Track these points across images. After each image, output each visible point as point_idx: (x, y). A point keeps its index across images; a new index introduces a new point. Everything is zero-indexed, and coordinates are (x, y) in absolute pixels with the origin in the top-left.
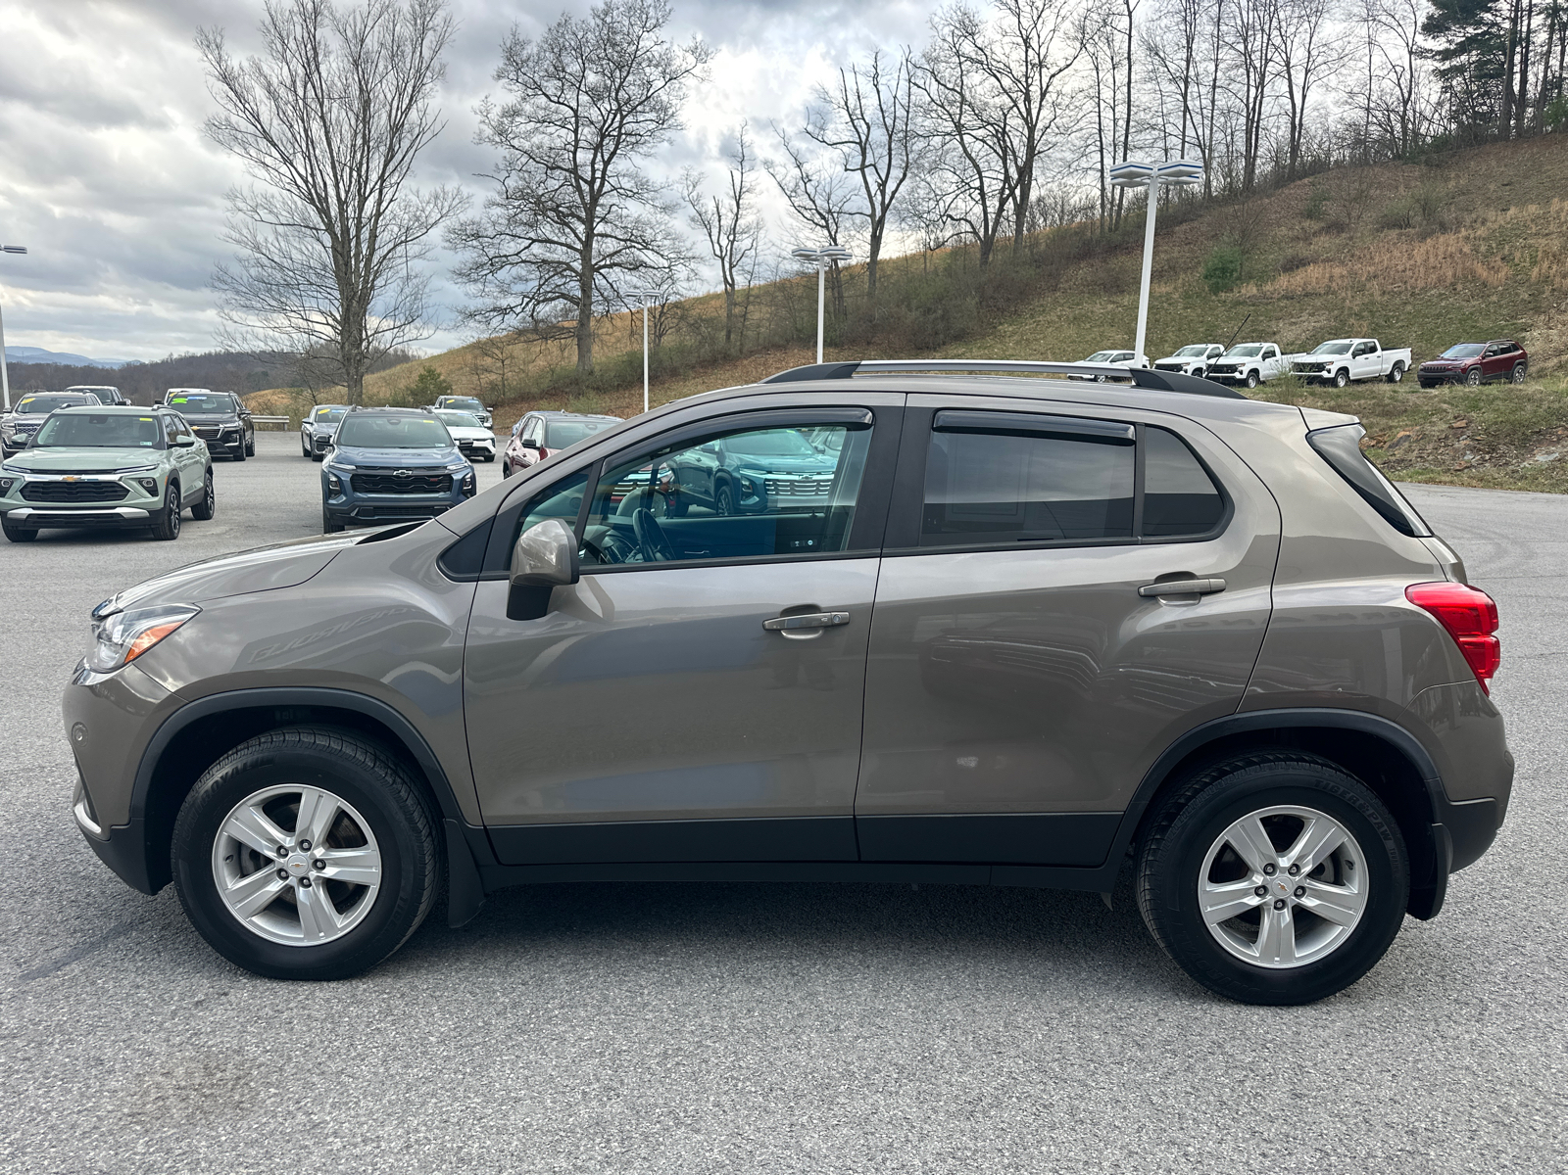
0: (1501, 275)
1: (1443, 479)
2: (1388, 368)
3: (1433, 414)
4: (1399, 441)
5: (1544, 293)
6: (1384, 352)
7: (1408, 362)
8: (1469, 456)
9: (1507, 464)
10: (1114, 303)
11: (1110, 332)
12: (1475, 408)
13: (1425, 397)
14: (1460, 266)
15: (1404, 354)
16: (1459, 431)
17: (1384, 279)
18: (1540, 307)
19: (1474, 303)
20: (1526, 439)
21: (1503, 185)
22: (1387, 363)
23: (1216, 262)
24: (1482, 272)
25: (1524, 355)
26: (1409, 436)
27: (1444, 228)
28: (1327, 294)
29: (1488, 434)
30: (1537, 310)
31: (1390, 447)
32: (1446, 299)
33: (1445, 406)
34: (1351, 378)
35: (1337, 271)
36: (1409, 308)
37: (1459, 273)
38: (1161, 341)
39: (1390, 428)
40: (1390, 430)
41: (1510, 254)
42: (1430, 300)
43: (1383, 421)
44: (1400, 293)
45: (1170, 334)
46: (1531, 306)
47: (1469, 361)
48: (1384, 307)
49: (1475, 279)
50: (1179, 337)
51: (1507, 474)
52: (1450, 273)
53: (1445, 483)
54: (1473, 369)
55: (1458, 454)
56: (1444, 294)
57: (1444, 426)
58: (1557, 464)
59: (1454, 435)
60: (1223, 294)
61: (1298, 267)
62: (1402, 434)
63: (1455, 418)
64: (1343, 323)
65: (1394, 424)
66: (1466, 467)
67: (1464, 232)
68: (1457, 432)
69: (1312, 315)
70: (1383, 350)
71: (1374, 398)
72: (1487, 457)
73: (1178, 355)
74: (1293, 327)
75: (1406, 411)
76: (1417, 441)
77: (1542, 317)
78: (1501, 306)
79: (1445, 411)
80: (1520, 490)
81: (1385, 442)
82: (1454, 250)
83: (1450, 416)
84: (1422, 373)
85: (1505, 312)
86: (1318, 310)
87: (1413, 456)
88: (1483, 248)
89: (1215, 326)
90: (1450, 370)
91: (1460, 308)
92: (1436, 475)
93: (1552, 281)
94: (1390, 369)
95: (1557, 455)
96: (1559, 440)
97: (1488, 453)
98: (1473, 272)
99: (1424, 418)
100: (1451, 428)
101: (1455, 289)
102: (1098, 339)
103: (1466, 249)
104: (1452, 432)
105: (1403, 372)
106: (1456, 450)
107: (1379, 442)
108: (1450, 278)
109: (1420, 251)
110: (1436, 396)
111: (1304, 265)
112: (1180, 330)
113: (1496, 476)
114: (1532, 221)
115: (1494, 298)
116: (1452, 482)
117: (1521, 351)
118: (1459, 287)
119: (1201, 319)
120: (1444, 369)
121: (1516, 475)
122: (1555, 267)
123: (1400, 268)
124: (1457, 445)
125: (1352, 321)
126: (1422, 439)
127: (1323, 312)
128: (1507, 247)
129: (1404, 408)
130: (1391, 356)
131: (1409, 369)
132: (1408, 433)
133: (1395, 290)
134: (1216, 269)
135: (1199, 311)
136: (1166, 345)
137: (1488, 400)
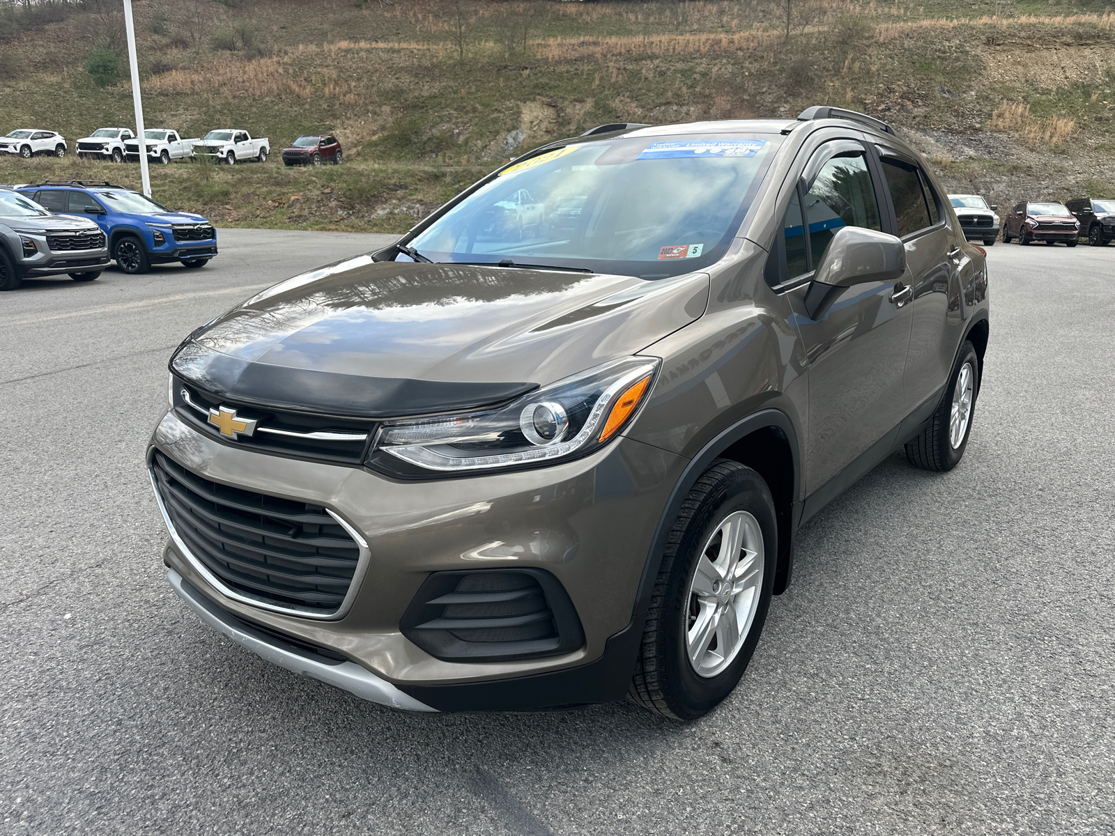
0: (308, 91)
1: (331, 227)
2: (257, 152)
3: (308, 184)
4: (293, 203)
5: (335, 105)
6: (253, 140)
7: (268, 148)
8: (340, 212)
9: (363, 216)
10: (9, 87)
11: (16, 113)
12: (332, 180)
13: (299, 173)
14: (280, 82)
15: (264, 142)
16: (328, 195)
17: (231, 86)
18: (336, 115)
19: (296, 109)
20: (368, 200)
21: (281, 28)
22: (256, 148)
23: (98, 60)
24: (295, 87)
25: (339, 146)
26: (298, 199)
27: (261, 54)
28: (192, 94)
29: (346, 197)
30: (335, 117)
31: (288, 207)
32: (277, 104)
33: (314, 179)
34: (237, 158)
35: (195, 77)
36: (254, 109)
37: (280, 87)
38: (67, 124)
39: (284, 194)
40: (284, 195)
41: (309, 77)
42: (266, 105)
43: (278, 189)
44: (245, 98)
45: (74, 118)
46: (330, 113)
47: (311, 149)
48: (238, 107)
49: (292, 92)
50: (82, 121)
51: (365, 223)
52: (275, 87)
53: (333, 230)
54: (316, 154)
55: (333, 211)
56: (274, 101)
57: (318, 192)
58: (390, 216)
59: (326, 198)
60: (109, 88)
61: (163, 71)
62: (293, 198)
63: (322, 186)
64: (212, 117)
65: (285, 191)
66: (341, 219)
67: (275, 59)
68: (328, 196)
69: (187, 110)
70: (252, 138)
71: (266, 173)
72: (351, 212)
73: (94, 136)
74: (175, 118)
75: (289, 182)
76: (305, 202)
77: (338, 121)
78: (312, 112)
79: (315, 182)
80: (377, 232)
81: (284, 204)
82: (273, 71)
83: (319, 186)
84: (285, 156)
85: (316, 116)
86: (190, 106)
87: (306, 212)
88: (291, 71)
89: (111, 113)
90: (303, 154)
91: (288, 112)
92: (326, 226)
93: (338, 98)
94: (259, 153)
95: (388, 210)
96: (386, 200)
97: (351, 210)
98: (289, 87)
99: (303, 187)
100: (323, 193)
101: (281, 98)
102: (7, 118)
103: (281, 70)
104: (323, 196)
105: (266, 155)
106: (331, 208)
107: (280, 204)
108: (276, 92)
109: (251, 68)
110: (305, 172)
111: (168, 70)
112: (81, 115)
113: (360, 224)
114: (316, 55)
115: (307, 106)
116: (337, 230)
117: (335, 144)
118: (284, 97)
119: (97, 107)
120: (298, 153)
121: (371, 223)
122: (337, 89)
123: (240, 80)
124: (330, 205)
125: (218, 116)
126: (307, 201)
127: (194, 108)
128: (305, 72)
129: (288, 180)
130: (258, 143)
131: (269, 153)
132: (296, 197)
133: (241, 95)
134: (98, 66)
135: (93, 100)
136: (73, 128)
137: (338, 175)
